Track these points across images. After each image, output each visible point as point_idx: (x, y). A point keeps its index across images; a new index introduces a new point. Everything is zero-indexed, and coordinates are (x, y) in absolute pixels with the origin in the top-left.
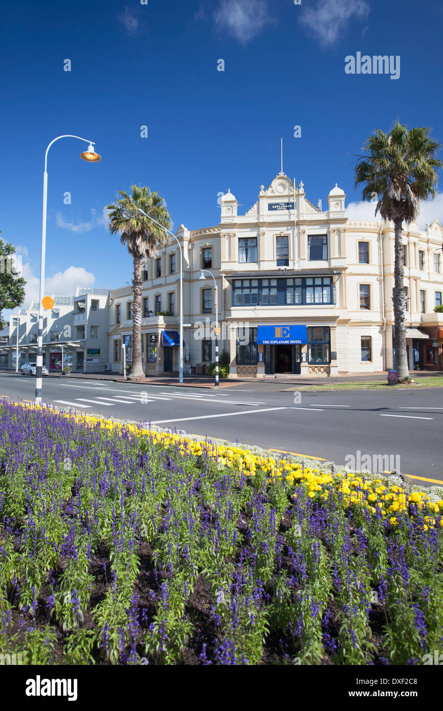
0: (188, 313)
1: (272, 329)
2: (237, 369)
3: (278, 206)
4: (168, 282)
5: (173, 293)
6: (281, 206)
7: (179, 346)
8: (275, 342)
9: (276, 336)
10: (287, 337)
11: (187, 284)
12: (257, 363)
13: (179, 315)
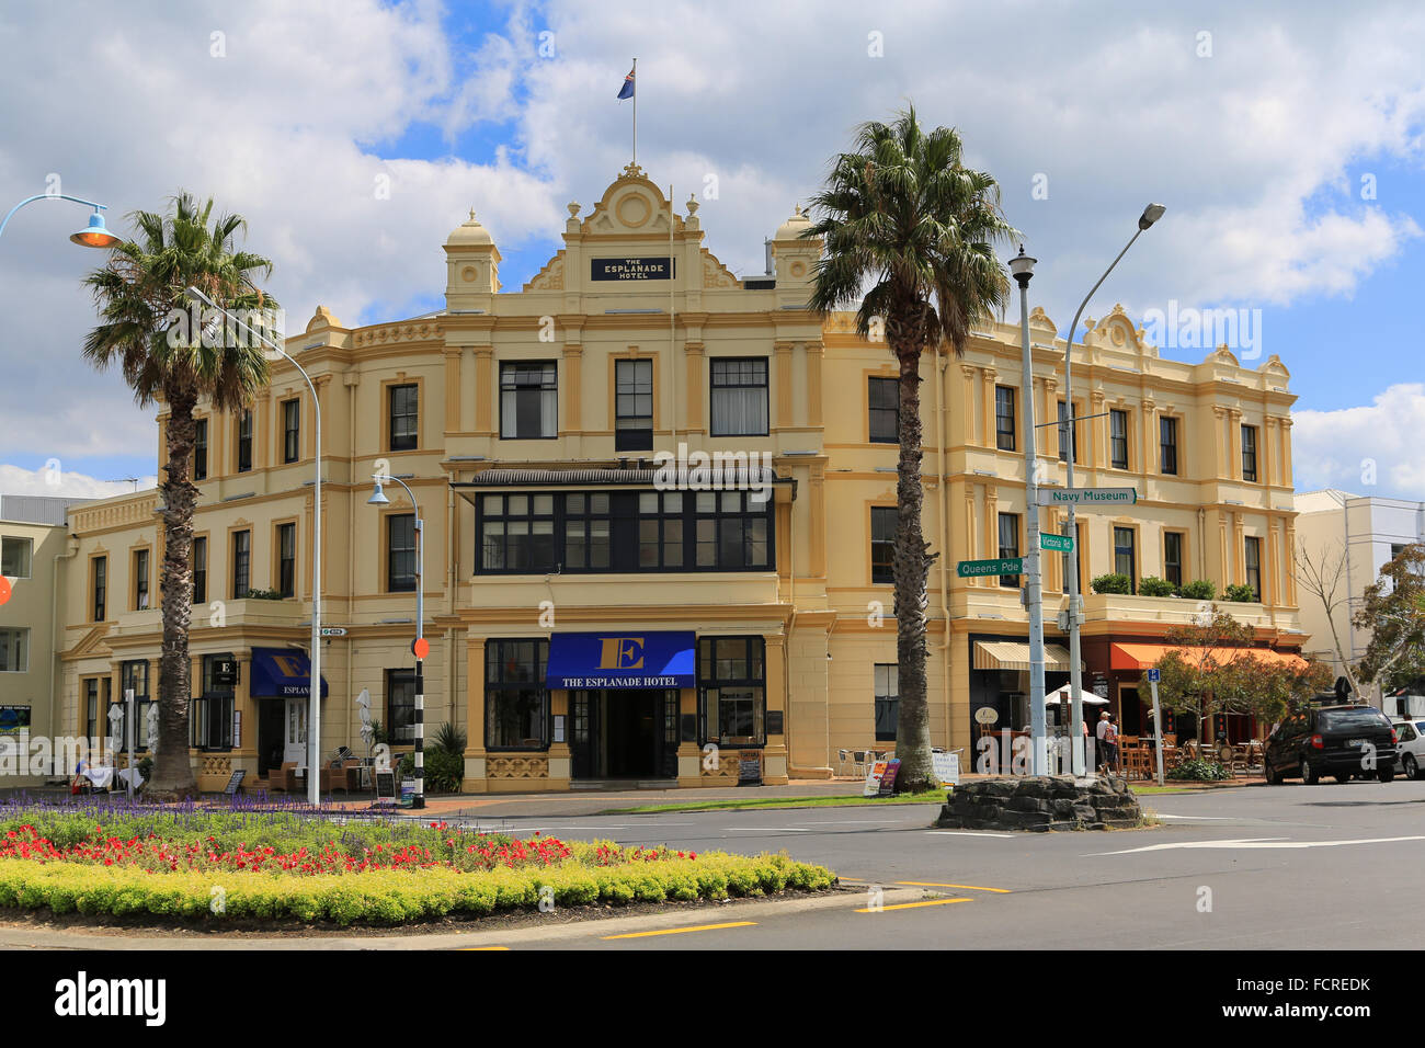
0: (338, 591)
1: (592, 642)
2: (488, 764)
3: (620, 268)
4: (276, 489)
5: (293, 524)
6: (629, 267)
7: (307, 696)
8: (598, 682)
9: (604, 665)
10: (634, 667)
11: (336, 498)
12: (549, 745)
13: (309, 598)
